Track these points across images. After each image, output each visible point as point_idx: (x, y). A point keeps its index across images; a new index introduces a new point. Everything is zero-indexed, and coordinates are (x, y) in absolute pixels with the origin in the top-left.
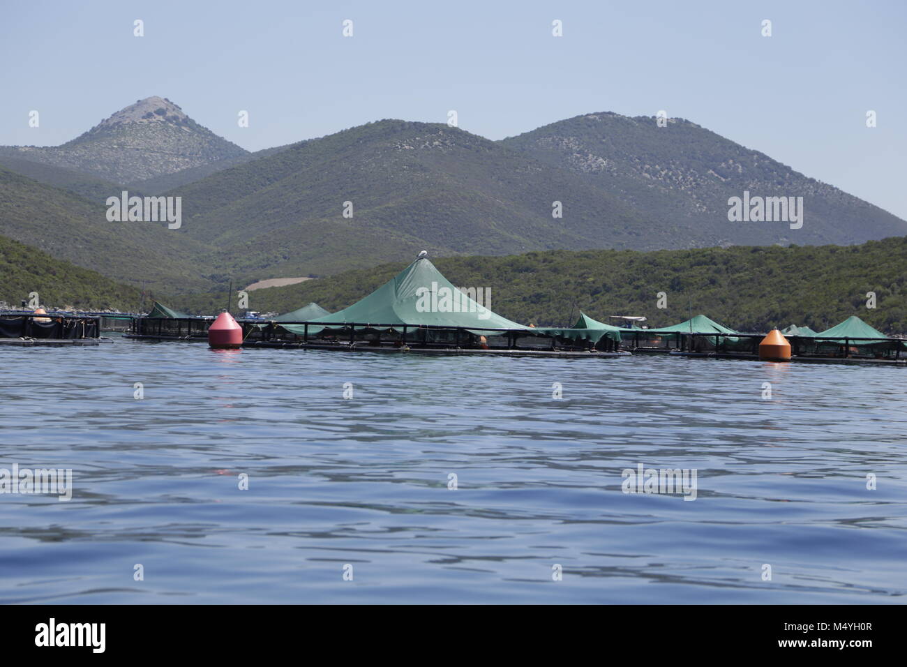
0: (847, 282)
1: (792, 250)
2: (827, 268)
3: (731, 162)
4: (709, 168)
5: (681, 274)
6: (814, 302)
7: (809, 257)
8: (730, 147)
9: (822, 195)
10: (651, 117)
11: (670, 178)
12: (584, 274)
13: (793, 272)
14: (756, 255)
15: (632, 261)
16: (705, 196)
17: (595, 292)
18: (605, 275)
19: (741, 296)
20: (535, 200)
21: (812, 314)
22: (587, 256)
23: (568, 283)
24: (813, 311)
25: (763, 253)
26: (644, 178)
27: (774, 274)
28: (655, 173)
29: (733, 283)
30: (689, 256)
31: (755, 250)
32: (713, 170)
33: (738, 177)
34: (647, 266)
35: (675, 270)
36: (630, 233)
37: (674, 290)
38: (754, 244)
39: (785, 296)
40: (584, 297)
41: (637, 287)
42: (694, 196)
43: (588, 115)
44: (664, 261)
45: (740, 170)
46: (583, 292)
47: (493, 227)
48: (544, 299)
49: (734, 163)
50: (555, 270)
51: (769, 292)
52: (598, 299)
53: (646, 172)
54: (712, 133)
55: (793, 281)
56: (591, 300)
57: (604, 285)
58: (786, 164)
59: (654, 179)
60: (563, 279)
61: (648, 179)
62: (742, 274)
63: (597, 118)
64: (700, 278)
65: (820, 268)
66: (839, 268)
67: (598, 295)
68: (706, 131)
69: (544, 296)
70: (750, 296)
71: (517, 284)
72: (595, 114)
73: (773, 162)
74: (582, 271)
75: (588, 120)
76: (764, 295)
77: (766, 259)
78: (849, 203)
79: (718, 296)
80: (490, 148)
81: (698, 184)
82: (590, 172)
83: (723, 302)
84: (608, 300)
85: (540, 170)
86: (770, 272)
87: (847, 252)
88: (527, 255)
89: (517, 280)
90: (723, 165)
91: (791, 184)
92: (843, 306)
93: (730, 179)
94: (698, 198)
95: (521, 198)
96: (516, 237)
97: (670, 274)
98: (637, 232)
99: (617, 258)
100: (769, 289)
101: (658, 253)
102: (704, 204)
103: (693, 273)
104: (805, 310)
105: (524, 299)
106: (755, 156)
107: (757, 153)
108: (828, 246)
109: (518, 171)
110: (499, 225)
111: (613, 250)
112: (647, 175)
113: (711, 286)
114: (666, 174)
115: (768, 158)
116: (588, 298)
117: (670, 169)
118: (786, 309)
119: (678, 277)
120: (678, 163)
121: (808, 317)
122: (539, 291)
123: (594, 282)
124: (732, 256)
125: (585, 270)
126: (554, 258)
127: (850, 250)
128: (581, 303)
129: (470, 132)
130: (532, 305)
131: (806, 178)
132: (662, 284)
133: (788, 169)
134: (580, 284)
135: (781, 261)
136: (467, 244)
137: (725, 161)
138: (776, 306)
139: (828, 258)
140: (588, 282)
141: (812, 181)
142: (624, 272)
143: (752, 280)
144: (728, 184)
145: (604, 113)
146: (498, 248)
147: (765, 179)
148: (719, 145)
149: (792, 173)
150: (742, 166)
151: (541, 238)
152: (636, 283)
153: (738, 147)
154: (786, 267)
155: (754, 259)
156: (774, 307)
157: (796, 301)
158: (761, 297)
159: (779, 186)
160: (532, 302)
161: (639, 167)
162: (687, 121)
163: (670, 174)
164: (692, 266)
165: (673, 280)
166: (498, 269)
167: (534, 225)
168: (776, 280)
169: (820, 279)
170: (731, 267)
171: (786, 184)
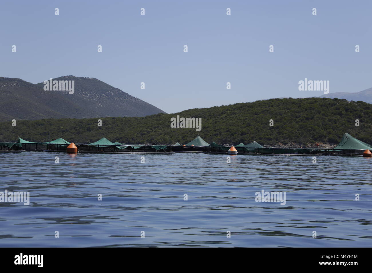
0: (140, 128)
1: (124, 118)
2: (134, 124)
3: (110, 91)
4: (103, 93)
5: (91, 126)
6: (130, 134)
7: (129, 120)
8: (109, 87)
9: (137, 102)
10: (85, 77)
11: (91, 96)
12: (60, 126)
13: (124, 125)
14: (114, 120)
15: (75, 122)
16: (102, 102)
17: (63, 132)
18: (67, 126)
19: (108, 132)
20: (47, 103)
21: (129, 138)
22: (61, 120)
23: (54, 129)
24: (129, 137)
25: (116, 119)
26: (83, 96)
27: (118, 126)
28: (86, 95)
29: (106, 129)
30: (93, 120)
31: (113, 118)
32: (104, 94)
33: (112, 96)
34: (80, 123)
35: (89, 124)
36: (78, 113)
37: (88, 131)
38: (113, 117)
39: (121, 132)
40: (59, 133)
41: (77, 130)
42: (98, 102)
43: (65, 76)
44: (85, 122)
45: (112, 94)
46: (59, 132)
47: (33, 111)
48: (47, 134)
49: (111, 92)
50: (51, 125)
51: (117, 131)
52: (64, 134)
53: (83, 94)
54: (104, 82)
55: (124, 128)
56: (62, 134)
57: (66, 129)
58: (126, 92)
59: (86, 96)
60: (53, 128)
61: (84, 97)
62: (109, 126)
63: (68, 77)
64: (96, 127)
65: (133, 124)
66: (138, 124)
67: (64, 132)
68: (102, 82)
69: (47, 133)
70: (111, 132)
71: (38, 129)
72: (67, 76)
73: (122, 92)
74: (59, 125)
75: (65, 78)
76: (115, 132)
77: (116, 121)
78: (145, 104)
79: (102, 133)
80: (32, 86)
81: (99, 98)
82: (66, 94)
83: (103, 135)
84: (67, 134)
85: (49, 93)
86: (117, 125)
87: (141, 119)
88: (42, 120)
89: (38, 128)
90: (107, 92)
91: (128, 98)
92: (138, 135)
93: (109, 97)
94: (100, 103)
95: (43, 102)
96: (41, 114)
97: (87, 126)
98: (80, 113)
99: (71, 121)
100: (117, 130)
101: (84, 119)
102: (101, 104)
103: (94, 125)
104: (127, 137)
105: (40, 134)
106: (117, 90)
107: (117, 89)
108: (135, 117)
109: (41, 93)
110: (35, 110)
111: (69, 118)
112: (83, 95)
113: (99, 129)
114: (90, 95)
115: (121, 91)
116: (61, 133)
117: (91, 93)
118: (121, 136)
119: (89, 127)
120: (93, 92)
121: (128, 139)
122: (45, 131)
123: (63, 128)
124: (106, 120)
125: (60, 125)
126: (51, 121)
127: (141, 118)
128: (59, 135)
129: (26, 81)
130: (43, 136)
131: (132, 97)
132: (84, 129)
133: (127, 94)
134: (59, 129)
135: (121, 122)
136: (25, 117)
137: (108, 91)
138: (118, 136)
139: (135, 121)
140: (61, 129)
141: (134, 97)
142: (73, 125)
143: (112, 128)
144: (108, 98)
145: (70, 76)
146: (35, 118)
147: (120, 97)
148: (106, 86)
149: (128, 95)
150: (113, 93)
151: (49, 115)
152: (76, 129)
153: (112, 87)
154: (122, 124)
155: (113, 121)
156: (117, 136)
157: (124, 134)
158: (115, 133)
159: (124, 99)
160: (43, 135)
161: (81, 93)
162: (96, 79)
163: (91, 95)
164: (94, 123)
165: (88, 128)
166: (32, 124)
167: (47, 111)
168: (119, 127)
169: (132, 127)
170: (106, 123)
171: (126, 99)
